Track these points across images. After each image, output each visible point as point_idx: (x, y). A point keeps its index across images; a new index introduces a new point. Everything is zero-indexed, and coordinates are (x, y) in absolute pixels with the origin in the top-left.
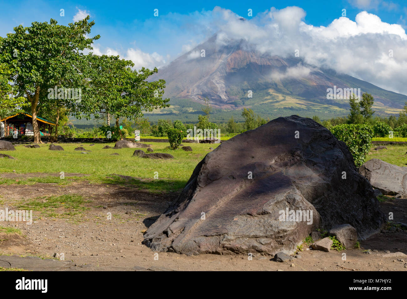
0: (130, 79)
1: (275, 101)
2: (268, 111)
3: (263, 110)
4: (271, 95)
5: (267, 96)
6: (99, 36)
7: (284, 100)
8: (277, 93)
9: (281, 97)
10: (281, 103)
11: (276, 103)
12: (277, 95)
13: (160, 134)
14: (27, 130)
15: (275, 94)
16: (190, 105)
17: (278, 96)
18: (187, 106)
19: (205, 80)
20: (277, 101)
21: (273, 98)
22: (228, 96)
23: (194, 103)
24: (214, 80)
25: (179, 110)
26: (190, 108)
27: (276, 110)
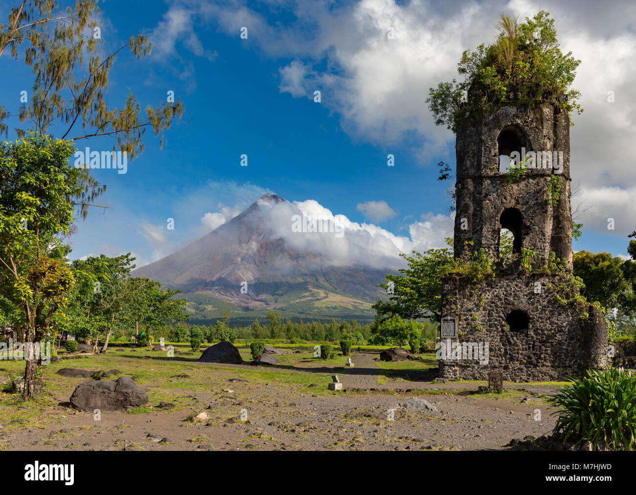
0: (158, 296)
1: (315, 298)
2: (306, 311)
3: (300, 309)
4: (310, 291)
5: (305, 292)
6: (135, 265)
7: (326, 297)
8: (318, 289)
9: (322, 293)
10: (323, 301)
11: (317, 301)
12: (318, 291)
13: (177, 339)
14: (68, 336)
15: (316, 290)
16: (209, 301)
17: (319, 293)
18: (205, 303)
19: (228, 271)
20: (318, 299)
21: (313, 295)
22: (257, 291)
23: (214, 299)
24: (240, 271)
25: (195, 309)
26: (209, 305)
27: (316, 310)
